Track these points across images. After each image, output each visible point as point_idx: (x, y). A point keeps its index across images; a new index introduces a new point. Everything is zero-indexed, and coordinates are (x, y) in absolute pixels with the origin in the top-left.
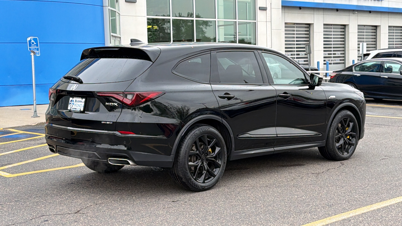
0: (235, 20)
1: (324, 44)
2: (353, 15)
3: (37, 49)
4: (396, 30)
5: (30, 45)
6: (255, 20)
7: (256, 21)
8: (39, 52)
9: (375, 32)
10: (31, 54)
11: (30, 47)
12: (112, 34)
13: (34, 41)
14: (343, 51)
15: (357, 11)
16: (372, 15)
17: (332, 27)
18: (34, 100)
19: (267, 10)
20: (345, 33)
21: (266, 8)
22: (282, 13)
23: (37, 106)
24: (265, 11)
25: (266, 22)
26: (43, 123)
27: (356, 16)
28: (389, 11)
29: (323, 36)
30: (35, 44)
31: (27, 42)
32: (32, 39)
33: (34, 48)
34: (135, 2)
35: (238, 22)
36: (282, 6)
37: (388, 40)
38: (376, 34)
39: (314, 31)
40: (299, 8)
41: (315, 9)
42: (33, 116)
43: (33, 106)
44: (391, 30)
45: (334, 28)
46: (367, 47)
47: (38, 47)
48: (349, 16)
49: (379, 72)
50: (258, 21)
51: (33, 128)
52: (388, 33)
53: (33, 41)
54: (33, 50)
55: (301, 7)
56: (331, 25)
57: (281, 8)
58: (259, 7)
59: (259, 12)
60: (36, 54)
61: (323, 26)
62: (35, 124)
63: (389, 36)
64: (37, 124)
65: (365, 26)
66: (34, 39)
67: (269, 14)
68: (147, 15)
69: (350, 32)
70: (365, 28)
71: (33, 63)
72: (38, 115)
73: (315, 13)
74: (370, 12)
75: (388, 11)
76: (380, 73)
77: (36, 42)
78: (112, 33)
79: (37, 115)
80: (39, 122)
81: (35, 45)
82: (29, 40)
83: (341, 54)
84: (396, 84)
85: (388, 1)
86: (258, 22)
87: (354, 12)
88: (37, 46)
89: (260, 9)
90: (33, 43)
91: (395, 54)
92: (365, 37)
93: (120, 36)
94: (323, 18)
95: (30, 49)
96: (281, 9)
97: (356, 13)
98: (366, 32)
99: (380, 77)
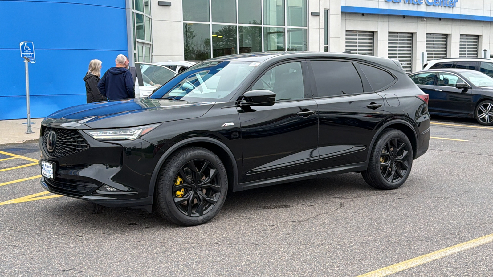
0: (284, 27)
1: (389, 54)
2: (421, 22)
3: (32, 55)
4: (468, 39)
5: (23, 51)
6: (307, 26)
7: (307, 28)
8: (34, 59)
9: (445, 41)
10: (25, 61)
11: (23, 53)
12: (137, 40)
13: (28, 46)
14: (410, 61)
15: (426, 18)
16: (441, 22)
17: (398, 35)
18: (28, 113)
19: (320, 16)
20: (412, 42)
21: (319, 13)
22: (341, 19)
23: (31, 120)
24: (318, 17)
25: (319, 28)
26: (32, 140)
27: (425, 23)
28: (461, 19)
29: (388, 45)
30: (30, 49)
31: (20, 47)
32: (25, 44)
33: (29, 54)
34: (170, 6)
35: (287, 28)
36: (342, 13)
37: (459, 49)
38: (447, 43)
39: (378, 40)
40: (361, 15)
41: (379, 16)
42: (26, 131)
43: (26, 120)
44: (463, 39)
45: (400, 37)
46: (428, 57)
47: (33, 53)
48: (417, 23)
49: (433, 84)
50: (310, 27)
51: (17, 147)
52: (459, 42)
53: (26, 46)
54: (27, 57)
55: (363, 13)
56: (397, 33)
57: (340, 14)
58: (311, 13)
59: (310, 18)
60: (30, 61)
61: (388, 34)
62: (23, 142)
63: (460, 45)
64: (25, 142)
65: (435, 34)
66: (28, 44)
67: (322, 20)
68: (184, 20)
69: (417, 40)
70: (434, 36)
71: (27, 72)
72: (33, 131)
73: (379, 20)
74: (440, 19)
75: (459, 18)
76: (434, 86)
77: (31, 47)
78: (137, 38)
79: (31, 131)
80: (28, 140)
81: (29, 51)
82: (22, 45)
83: (408, 64)
84: (458, 99)
85: (461, 8)
86: (310, 29)
87: (422, 19)
88: (31, 52)
89: (312, 14)
90: (27, 49)
91: (454, 64)
92: (434, 46)
93: (151, 43)
94: (388, 25)
95: (23, 55)
96: (340, 16)
97: (425, 21)
98: (436, 41)
99: (433, 90)
